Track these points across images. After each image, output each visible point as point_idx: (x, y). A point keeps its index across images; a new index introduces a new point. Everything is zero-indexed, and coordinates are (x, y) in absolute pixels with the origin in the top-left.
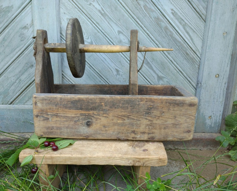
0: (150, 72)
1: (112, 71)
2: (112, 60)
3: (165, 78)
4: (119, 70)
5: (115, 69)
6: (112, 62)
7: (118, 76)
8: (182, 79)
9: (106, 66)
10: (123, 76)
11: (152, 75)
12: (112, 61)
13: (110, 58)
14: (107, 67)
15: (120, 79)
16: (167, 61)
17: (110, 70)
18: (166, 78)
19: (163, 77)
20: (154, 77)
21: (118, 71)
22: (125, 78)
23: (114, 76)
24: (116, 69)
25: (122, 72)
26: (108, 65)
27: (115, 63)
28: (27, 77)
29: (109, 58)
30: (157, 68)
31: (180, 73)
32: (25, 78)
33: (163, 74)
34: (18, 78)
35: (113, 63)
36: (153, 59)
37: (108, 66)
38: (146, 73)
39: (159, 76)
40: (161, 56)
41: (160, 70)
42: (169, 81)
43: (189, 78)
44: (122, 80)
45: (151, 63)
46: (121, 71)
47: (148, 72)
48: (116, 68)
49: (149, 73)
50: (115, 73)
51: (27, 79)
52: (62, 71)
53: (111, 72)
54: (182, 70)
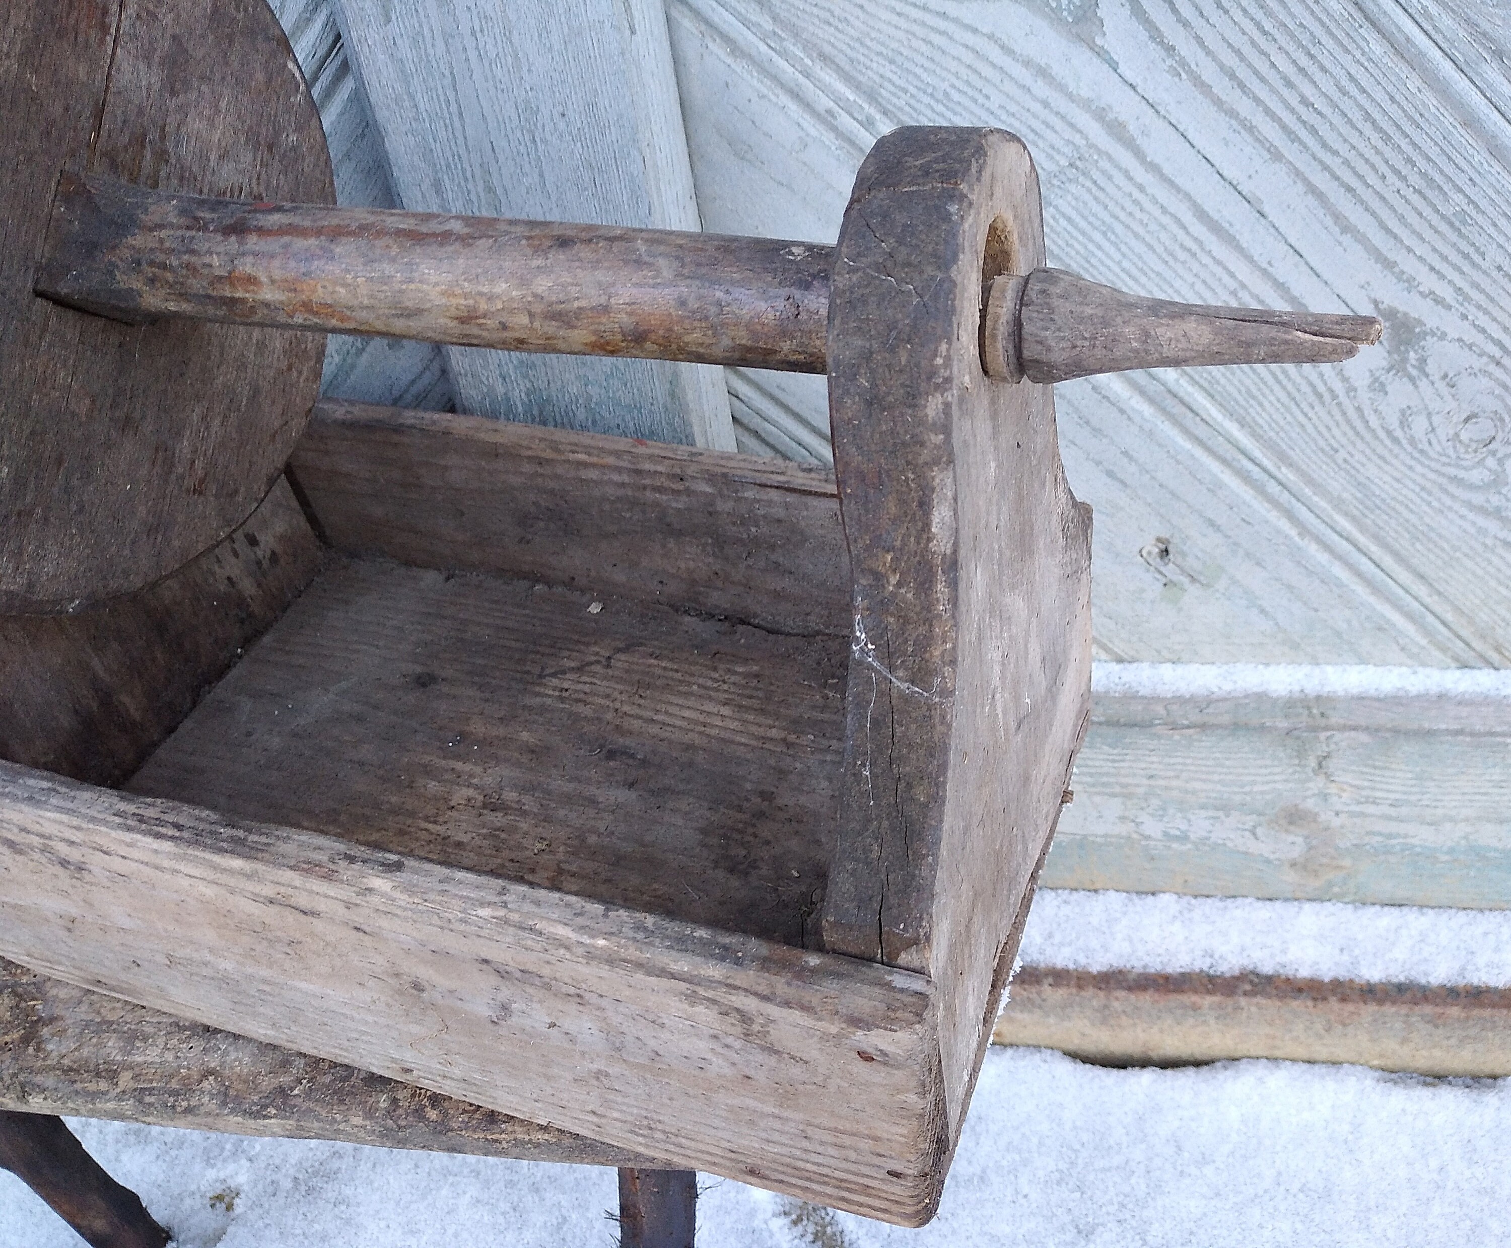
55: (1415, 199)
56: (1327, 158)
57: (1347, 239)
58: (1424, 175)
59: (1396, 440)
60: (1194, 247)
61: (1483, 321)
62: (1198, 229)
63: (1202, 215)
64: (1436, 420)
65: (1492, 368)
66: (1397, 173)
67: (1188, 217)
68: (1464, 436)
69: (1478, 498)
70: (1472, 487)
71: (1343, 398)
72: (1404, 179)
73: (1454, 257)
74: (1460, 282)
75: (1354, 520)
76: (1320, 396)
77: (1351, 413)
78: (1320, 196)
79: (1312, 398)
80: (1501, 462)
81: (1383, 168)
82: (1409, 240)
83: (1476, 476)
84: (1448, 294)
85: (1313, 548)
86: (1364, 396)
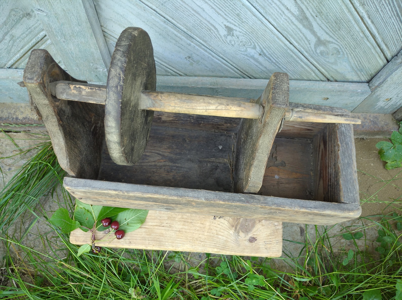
0: (303, 34)
1: (216, 29)
2: (220, 12)
3: (332, 43)
4: (234, 28)
5: (224, 26)
6: (219, 14)
7: (229, 38)
8: (368, 47)
9: (204, 21)
10: (240, 38)
11: (306, 38)
12: (217, 12)
13: (214, 7)
14: (206, 22)
15: (233, 43)
16: (351, 18)
17: (213, 28)
18: (335, 43)
19: (329, 42)
20: (308, 41)
21: (230, 30)
22: (244, 40)
23: (221, 37)
24: (227, 27)
25: (240, 32)
26: (208, 19)
27: (225, 16)
28: (27, 33)
29: (212, 8)
30: (322, 28)
31: (370, 37)
32: (22, 34)
33: (331, 37)
34: (6, 34)
35: (221, 15)
36: (320, 13)
37: (209, 22)
38: (294, 35)
39: (322, 39)
40: (341, 9)
41: (328, 31)
42: (339, 48)
43: (386, 45)
44: (237, 44)
45: (311, 19)
46: (238, 29)
47: (299, 33)
48: (228, 24)
49: (301, 34)
50: (223, 32)
51: (27, 35)
52: (101, 26)
53: (215, 31)
54: (378, 32)
55: (231, 11)
56: (215, 4)
57: (219, 16)
58: (232, 8)
59: (229, 44)
60: (192, 15)
61: (243, 29)
62: (193, 12)
63: (193, 10)
64: (235, 42)
65: (244, 35)
66: (228, 7)
67: (191, 10)
68: (240, 44)
69: (243, 53)
70: (241, 51)
71: (220, 38)
72: (229, 8)
73: (238, 20)
74: (239, 23)
75: (223, 55)
76: (216, 38)
77: (221, 40)
78: (215, 9)
79: (215, 38)
80: (246, 48)
81: (225, 6)
82: (230, 16)
83: (242, 50)
84: (237, 25)
85: (215, 59)
86: (223, 38)
